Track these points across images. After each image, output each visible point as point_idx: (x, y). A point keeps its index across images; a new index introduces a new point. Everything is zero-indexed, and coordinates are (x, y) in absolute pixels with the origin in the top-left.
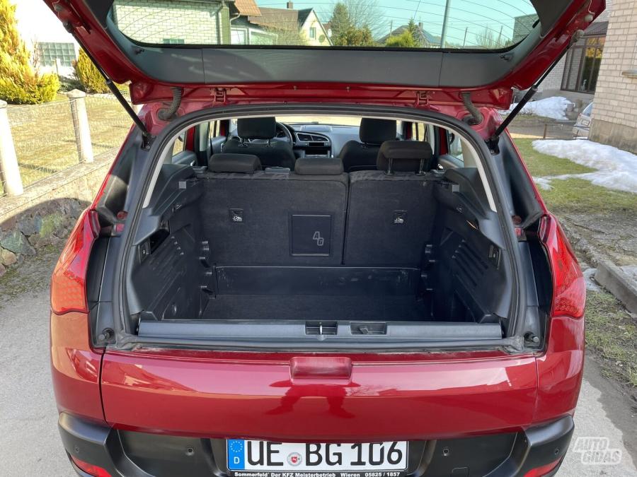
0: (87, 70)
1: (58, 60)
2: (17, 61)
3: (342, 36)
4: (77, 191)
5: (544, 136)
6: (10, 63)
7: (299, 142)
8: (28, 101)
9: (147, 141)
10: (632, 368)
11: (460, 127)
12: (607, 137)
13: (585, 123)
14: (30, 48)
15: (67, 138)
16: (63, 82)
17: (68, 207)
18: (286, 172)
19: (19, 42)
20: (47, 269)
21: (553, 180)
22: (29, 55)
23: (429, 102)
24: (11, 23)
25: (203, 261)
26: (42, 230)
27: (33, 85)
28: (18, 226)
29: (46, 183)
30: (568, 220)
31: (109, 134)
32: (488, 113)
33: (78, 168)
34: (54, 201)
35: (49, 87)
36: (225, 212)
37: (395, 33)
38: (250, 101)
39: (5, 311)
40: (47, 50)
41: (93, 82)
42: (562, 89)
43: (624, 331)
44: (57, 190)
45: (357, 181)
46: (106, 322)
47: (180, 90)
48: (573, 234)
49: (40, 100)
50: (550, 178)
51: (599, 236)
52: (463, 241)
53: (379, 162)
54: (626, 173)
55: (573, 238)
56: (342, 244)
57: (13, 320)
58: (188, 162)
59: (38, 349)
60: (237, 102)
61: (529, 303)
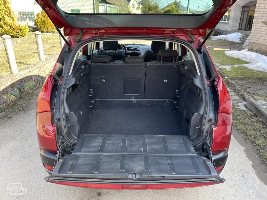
0: (40, 23)
1: (28, 19)
2: (11, 19)
3: (146, 7)
4: (39, 72)
5: (230, 49)
6: (8, 21)
7: (128, 52)
8: (16, 36)
9: (70, 50)
10: (258, 139)
11: (187, 44)
12: (256, 49)
13: (248, 44)
14: (16, 14)
15: (33, 51)
16: (30, 28)
17: (36, 79)
18: (122, 62)
19: (12, 12)
20: (28, 103)
21: (232, 67)
22: (16, 17)
23: (175, 34)
24: (8, 4)
25: (91, 97)
26: (26, 87)
27: (18, 30)
28: (17, 86)
29: (27, 69)
30: (237, 83)
31: (50, 49)
32: (198, 38)
33: (39, 63)
34: (30, 76)
35: (24, 30)
36: (99, 78)
37: (168, 6)
38: (108, 35)
39: (13, 118)
40: (23, 15)
41: (42, 28)
42: (239, 29)
43: (256, 125)
44: (31, 72)
45: (149, 66)
46: (57, 116)
47: (82, 31)
48: (239, 89)
49: (21, 36)
50: (230, 66)
51: (249, 89)
52: (189, 88)
53: (157, 58)
54: (262, 64)
55: (238, 90)
56: (144, 90)
57: (17, 121)
58: (84, 59)
59: (27, 132)
60: (103, 35)
61: (211, 108)
